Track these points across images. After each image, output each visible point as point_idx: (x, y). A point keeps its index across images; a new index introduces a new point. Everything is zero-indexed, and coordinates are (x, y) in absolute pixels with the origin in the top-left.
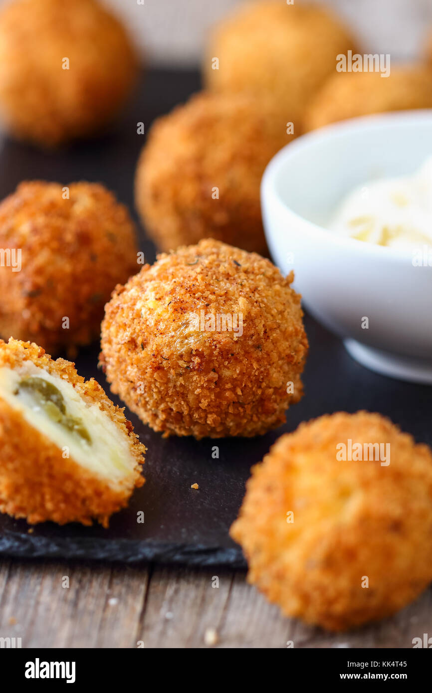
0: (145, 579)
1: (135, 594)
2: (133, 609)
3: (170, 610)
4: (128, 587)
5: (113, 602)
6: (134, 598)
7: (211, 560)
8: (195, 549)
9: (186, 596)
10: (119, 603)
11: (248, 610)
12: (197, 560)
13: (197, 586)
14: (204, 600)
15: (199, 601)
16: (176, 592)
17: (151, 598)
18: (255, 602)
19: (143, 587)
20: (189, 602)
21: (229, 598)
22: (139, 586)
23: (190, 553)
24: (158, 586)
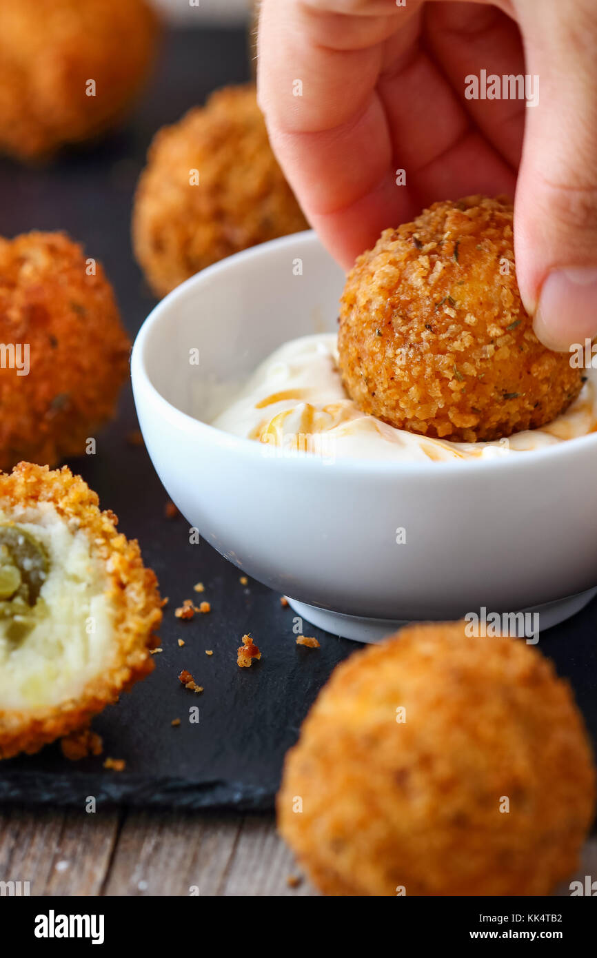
0: (113, 829)
1: (96, 854)
2: (92, 876)
3: (145, 877)
4: (87, 842)
5: (62, 866)
6: (95, 859)
7: (207, 800)
8: (182, 784)
9: (170, 855)
10: (70, 869)
11: (259, 875)
12: (186, 800)
13: (188, 838)
14: (195, 860)
15: (188, 862)
16: (157, 848)
17: (120, 858)
18: (269, 863)
19: (109, 842)
20: (173, 863)
21: (233, 856)
22: (102, 841)
23: (175, 790)
24: (129, 839)
